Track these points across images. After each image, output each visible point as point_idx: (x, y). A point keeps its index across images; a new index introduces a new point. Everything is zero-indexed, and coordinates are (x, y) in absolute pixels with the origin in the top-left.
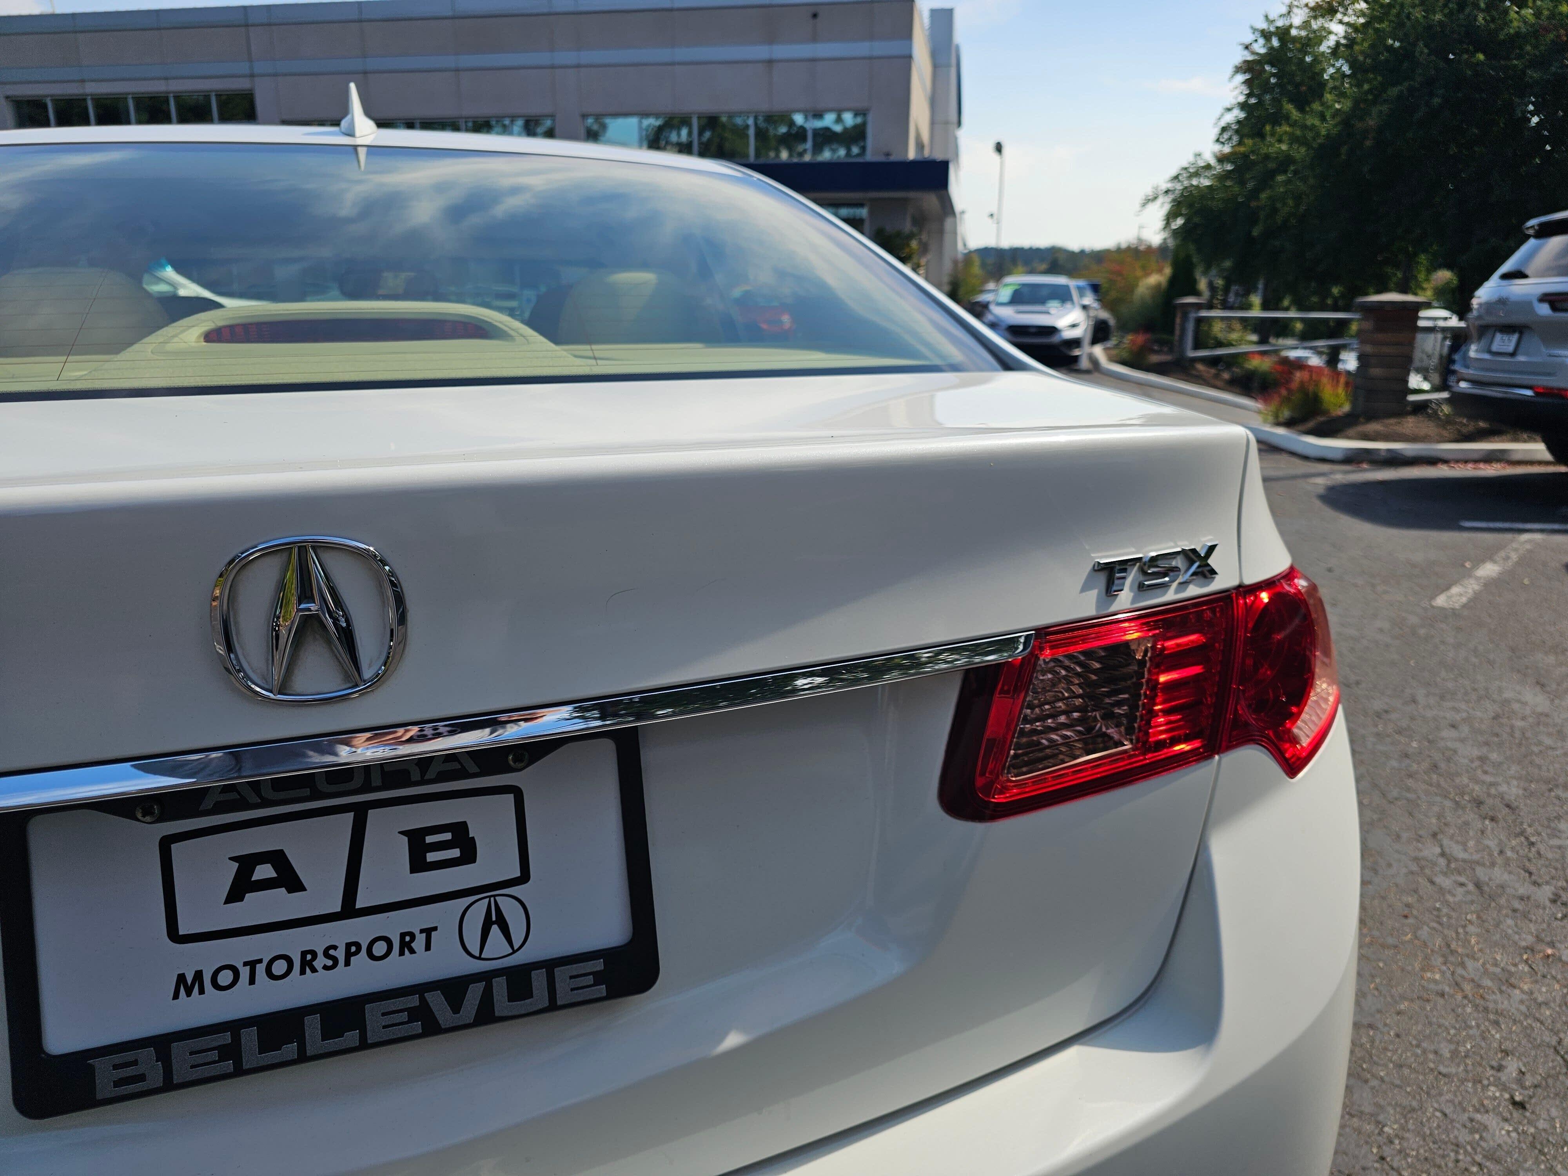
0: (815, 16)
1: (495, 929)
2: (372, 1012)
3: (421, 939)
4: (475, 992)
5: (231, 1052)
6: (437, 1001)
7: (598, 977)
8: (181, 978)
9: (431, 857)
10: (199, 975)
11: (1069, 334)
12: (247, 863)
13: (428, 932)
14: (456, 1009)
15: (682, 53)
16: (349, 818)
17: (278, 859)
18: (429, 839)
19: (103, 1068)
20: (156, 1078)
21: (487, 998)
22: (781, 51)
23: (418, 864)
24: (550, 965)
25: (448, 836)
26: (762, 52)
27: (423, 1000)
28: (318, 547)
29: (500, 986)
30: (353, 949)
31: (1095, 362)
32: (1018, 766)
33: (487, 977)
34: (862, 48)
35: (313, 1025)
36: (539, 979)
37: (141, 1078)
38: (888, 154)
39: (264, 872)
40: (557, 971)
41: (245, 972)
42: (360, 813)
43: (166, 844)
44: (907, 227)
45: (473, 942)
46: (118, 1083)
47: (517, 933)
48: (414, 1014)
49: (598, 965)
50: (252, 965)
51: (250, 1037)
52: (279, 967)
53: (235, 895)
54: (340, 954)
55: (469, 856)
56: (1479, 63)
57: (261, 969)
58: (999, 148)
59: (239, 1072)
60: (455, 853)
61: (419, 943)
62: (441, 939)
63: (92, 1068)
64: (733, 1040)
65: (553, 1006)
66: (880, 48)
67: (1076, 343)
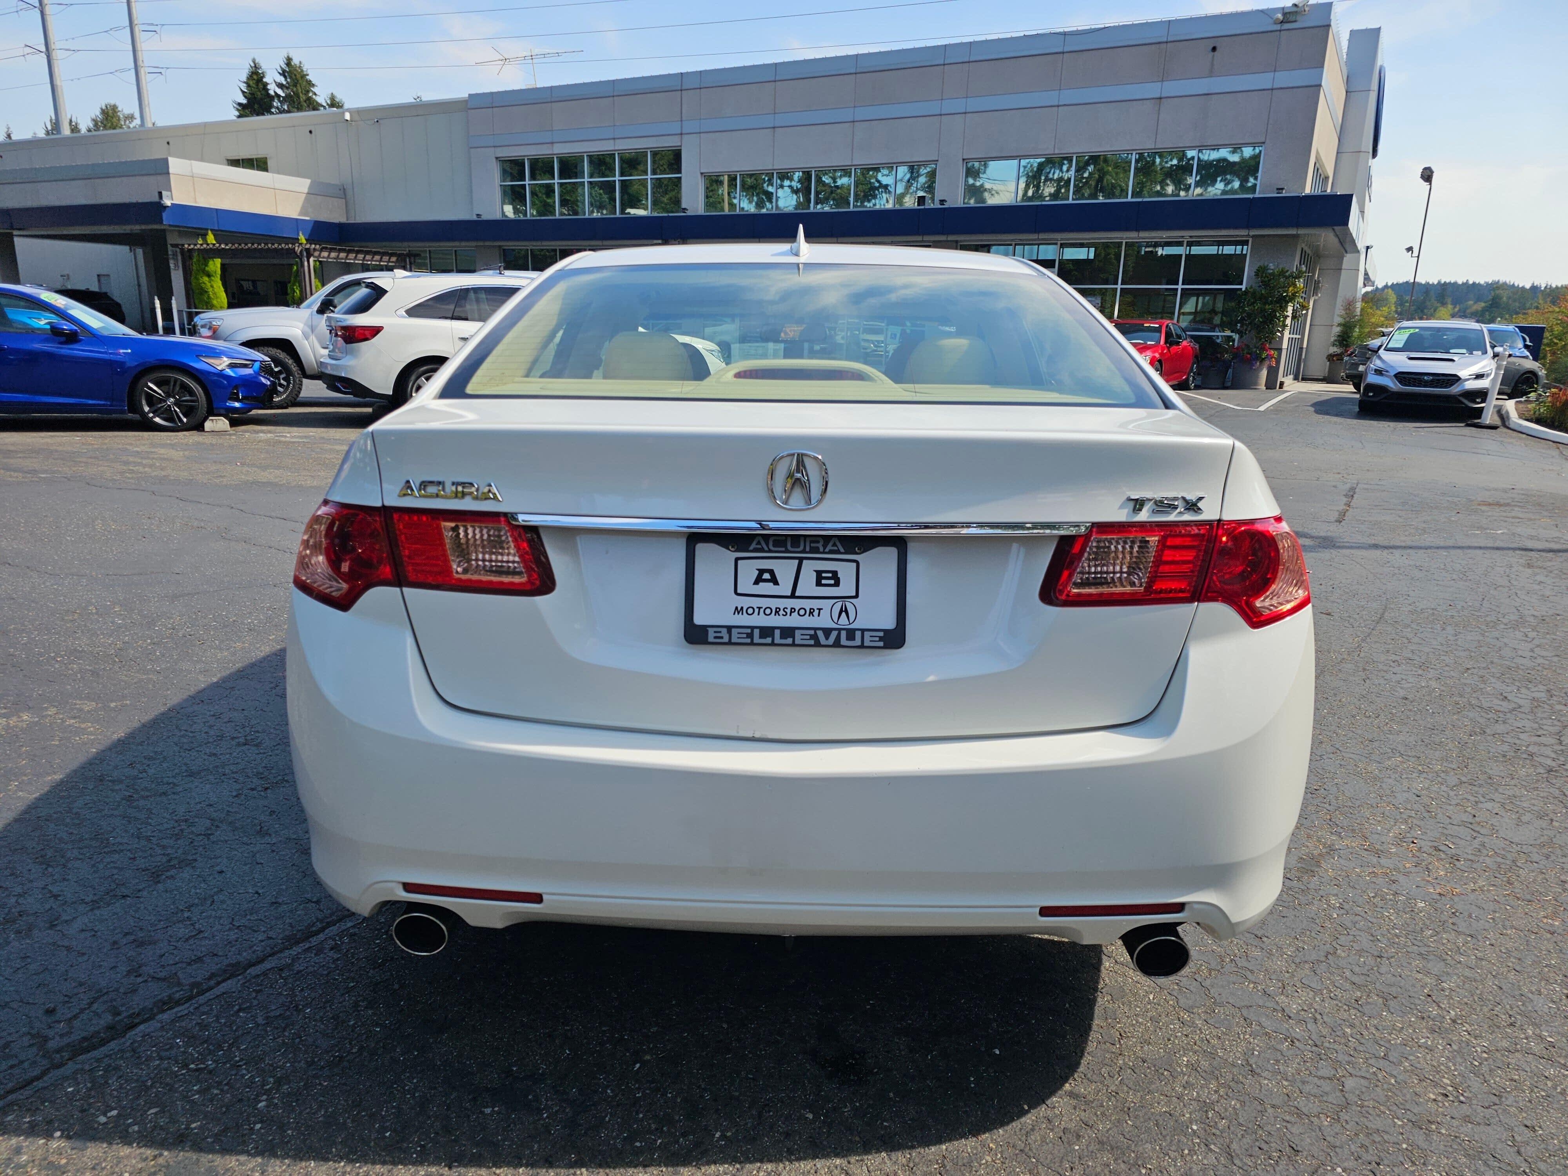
0: (1214, 49)
1: (844, 614)
2: (798, 633)
3: (816, 612)
4: (834, 634)
5: (750, 636)
6: (820, 634)
7: (881, 639)
8: (737, 608)
9: (824, 582)
10: (742, 608)
11: (1473, 385)
12: (761, 572)
13: (820, 609)
14: (827, 638)
15: (1069, 95)
16: (797, 561)
17: (771, 572)
18: (824, 575)
19: (711, 632)
20: (726, 639)
21: (838, 637)
22: (1171, 88)
23: (819, 584)
24: (863, 631)
25: (830, 575)
26: (1153, 90)
27: (815, 633)
28: (803, 455)
29: (843, 634)
30: (793, 610)
31: (1503, 417)
32: (1077, 585)
33: (839, 630)
34: (1263, 80)
35: (777, 633)
36: (858, 634)
37: (722, 638)
38: (1280, 190)
39: (766, 576)
40: (866, 633)
41: (757, 610)
42: (801, 560)
43: (737, 560)
44: (1294, 264)
45: (835, 618)
46: (716, 637)
47: (852, 616)
48: (812, 637)
49: (881, 634)
50: (759, 608)
51: (757, 632)
52: (768, 611)
53: (756, 582)
54: (788, 611)
55: (837, 584)
57: (762, 610)
58: (1427, 175)
59: (752, 644)
60: (832, 582)
61: (816, 613)
62: (825, 613)
63: (707, 631)
64: (931, 678)
65: (862, 646)
66: (1284, 78)
67: (1482, 394)
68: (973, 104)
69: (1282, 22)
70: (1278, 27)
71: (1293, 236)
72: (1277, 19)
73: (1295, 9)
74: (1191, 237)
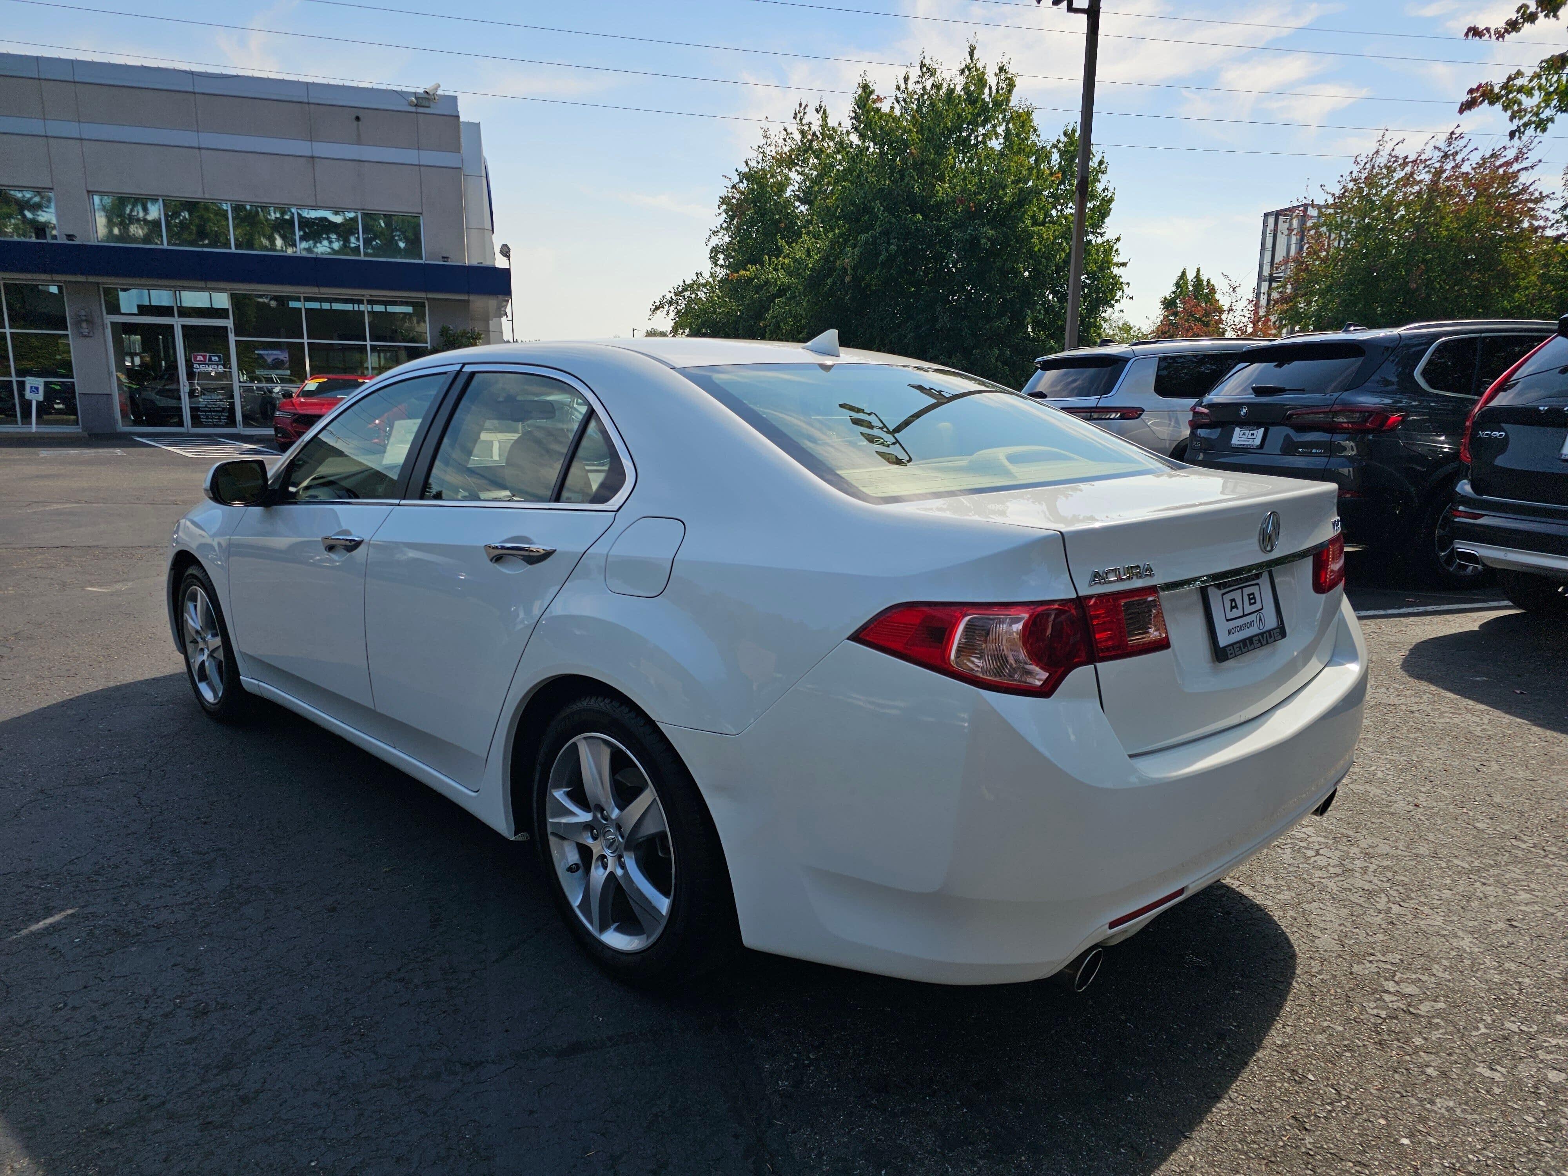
0: (357, 118)
15: (208, 139)
17: (1234, 600)
22: (322, 149)
23: (1250, 604)
25: (1252, 596)
26: (302, 148)
34: (410, 156)
38: (445, 258)
43: (1222, 595)
56: (918, 222)
58: (505, 251)
60: (1254, 601)
66: (428, 157)
68: (90, 130)
69: (416, 105)
70: (413, 109)
71: (464, 301)
72: (412, 101)
73: (426, 96)
74: (371, 296)
